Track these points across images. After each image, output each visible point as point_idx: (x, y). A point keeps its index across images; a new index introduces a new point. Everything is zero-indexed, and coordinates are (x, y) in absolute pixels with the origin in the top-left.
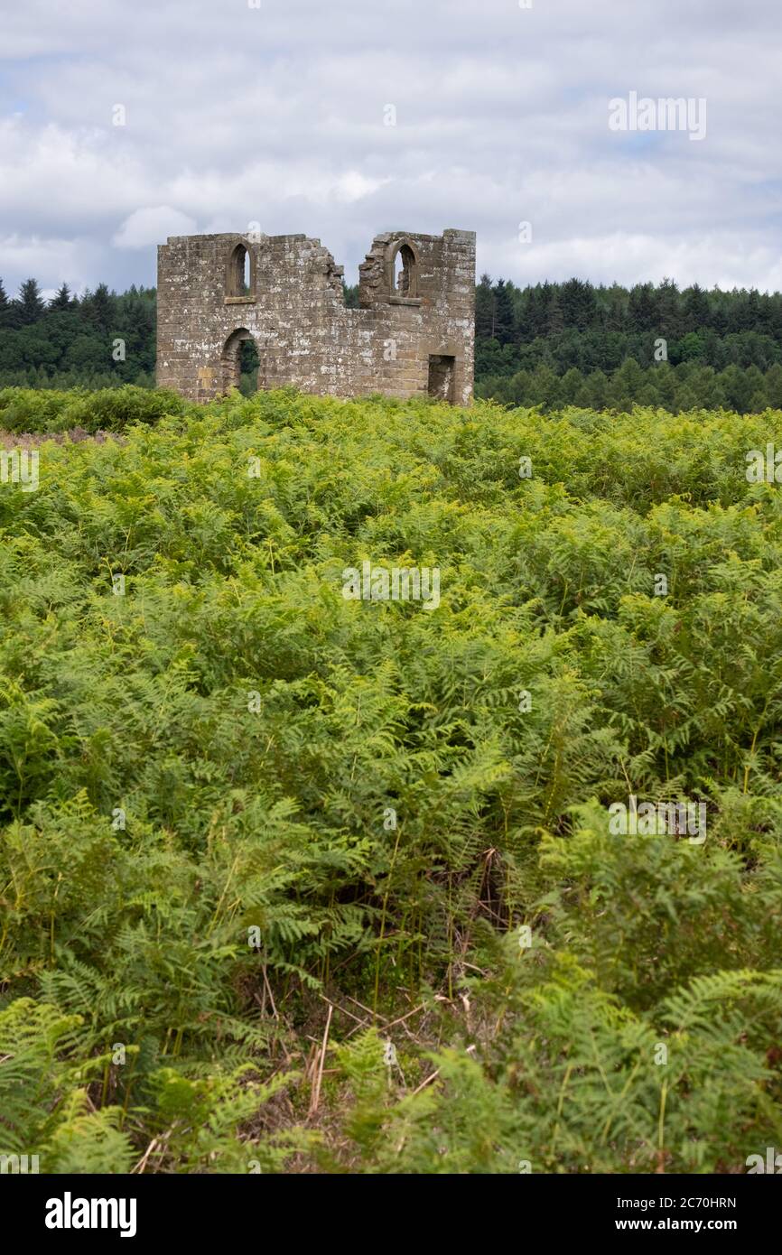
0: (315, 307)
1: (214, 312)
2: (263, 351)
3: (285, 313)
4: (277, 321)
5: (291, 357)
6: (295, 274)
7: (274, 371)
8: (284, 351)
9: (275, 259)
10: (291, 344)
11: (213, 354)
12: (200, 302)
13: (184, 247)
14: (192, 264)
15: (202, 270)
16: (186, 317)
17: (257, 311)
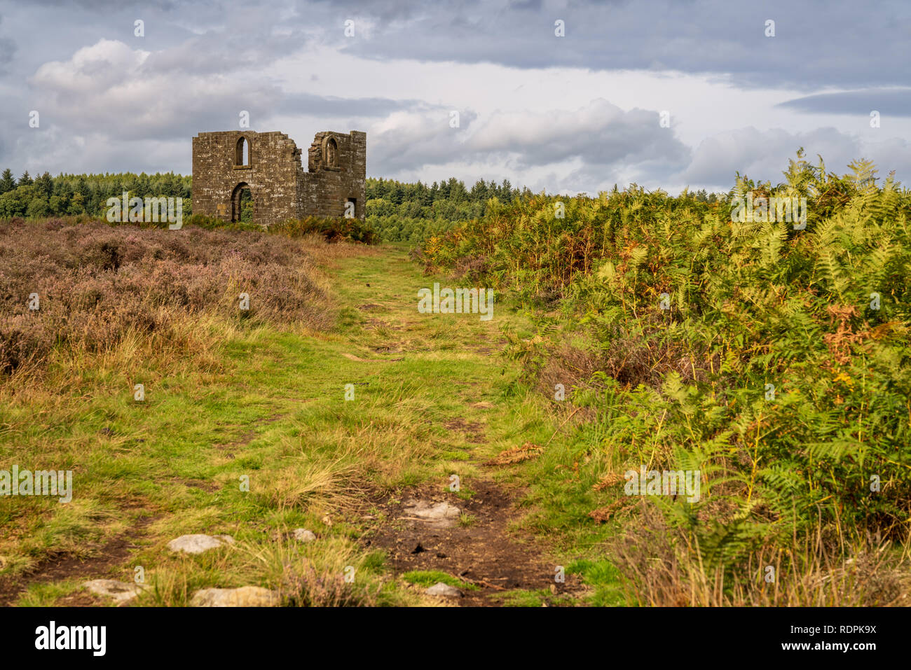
0: (287, 171)
1: (227, 174)
2: (256, 194)
3: (269, 175)
4: (264, 179)
5: (273, 198)
6: (275, 153)
7: (263, 205)
8: (268, 194)
9: (263, 145)
10: (272, 191)
11: (226, 196)
12: (218, 168)
13: (208, 139)
14: (214, 147)
15: (219, 151)
16: (210, 176)
17: (252, 173)
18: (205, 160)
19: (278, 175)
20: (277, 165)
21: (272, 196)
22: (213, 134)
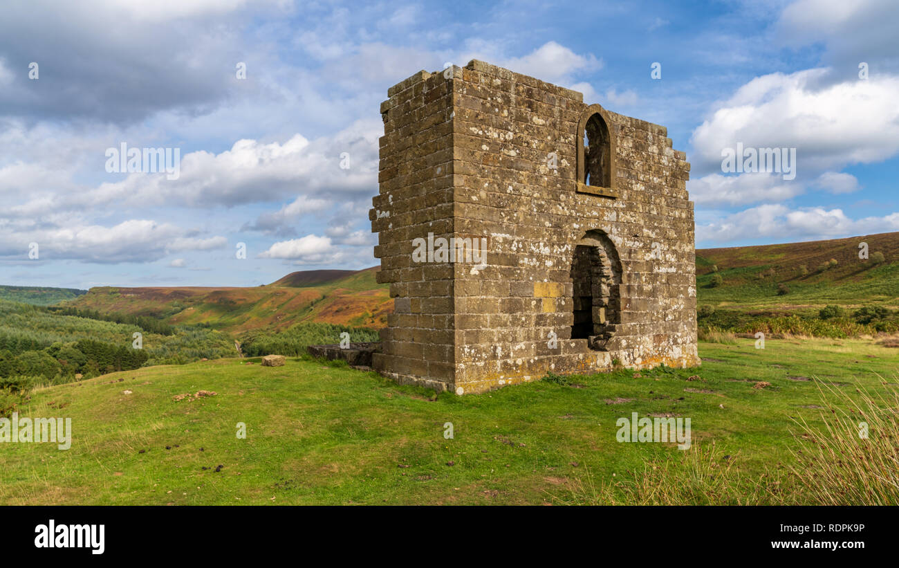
1: (557, 199)
2: (627, 263)
3: (650, 219)
4: (641, 228)
5: (657, 275)
6: (658, 173)
7: (641, 291)
8: (650, 265)
9: (639, 147)
10: (657, 258)
11: (559, 262)
12: (535, 179)
13: (505, 87)
14: (520, 118)
15: (538, 132)
16: (511, 198)
17: (617, 210)
18: (497, 147)
19: (665, 225)
20: (663, 203)
21: (656, 270)
22: (519, 77)
